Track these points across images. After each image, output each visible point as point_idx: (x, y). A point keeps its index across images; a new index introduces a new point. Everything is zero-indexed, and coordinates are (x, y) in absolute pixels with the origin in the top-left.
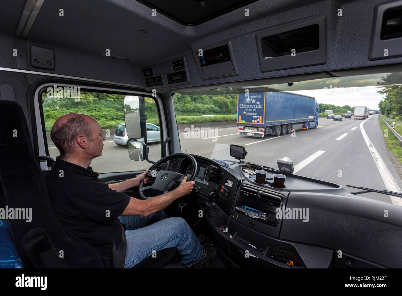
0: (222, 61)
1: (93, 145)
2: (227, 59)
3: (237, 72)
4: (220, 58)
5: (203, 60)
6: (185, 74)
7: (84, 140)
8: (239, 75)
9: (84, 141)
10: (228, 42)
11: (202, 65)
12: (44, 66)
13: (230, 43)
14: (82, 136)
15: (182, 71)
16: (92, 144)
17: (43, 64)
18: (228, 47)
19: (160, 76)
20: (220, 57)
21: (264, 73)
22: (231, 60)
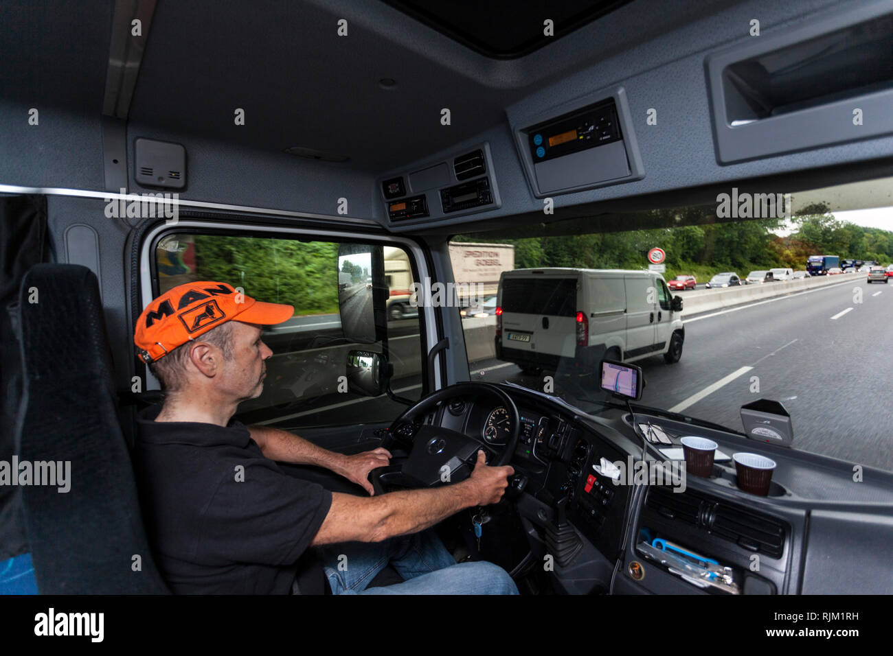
0: (593, 142)
1: (233, 368)
2: (609, 136)
3: (640, 170)
4: (588, 137)
5: (538, 146)
6: (488, 186)
7: (212, 356)
8: (643, 179)
9: (210, 358)
10: (616, 89)
11: (536, 160)
12: (163, 183)
13: (621, 91)
14: (204, 346)
15: (479, 180)
16: (232, 366)
17: (161, 179)
18: (614, 105)
19: (424, 195)
20: (587, 135)
21: (728, 168)
22: (622, 138)
